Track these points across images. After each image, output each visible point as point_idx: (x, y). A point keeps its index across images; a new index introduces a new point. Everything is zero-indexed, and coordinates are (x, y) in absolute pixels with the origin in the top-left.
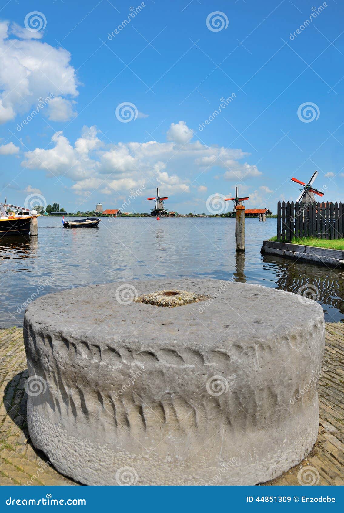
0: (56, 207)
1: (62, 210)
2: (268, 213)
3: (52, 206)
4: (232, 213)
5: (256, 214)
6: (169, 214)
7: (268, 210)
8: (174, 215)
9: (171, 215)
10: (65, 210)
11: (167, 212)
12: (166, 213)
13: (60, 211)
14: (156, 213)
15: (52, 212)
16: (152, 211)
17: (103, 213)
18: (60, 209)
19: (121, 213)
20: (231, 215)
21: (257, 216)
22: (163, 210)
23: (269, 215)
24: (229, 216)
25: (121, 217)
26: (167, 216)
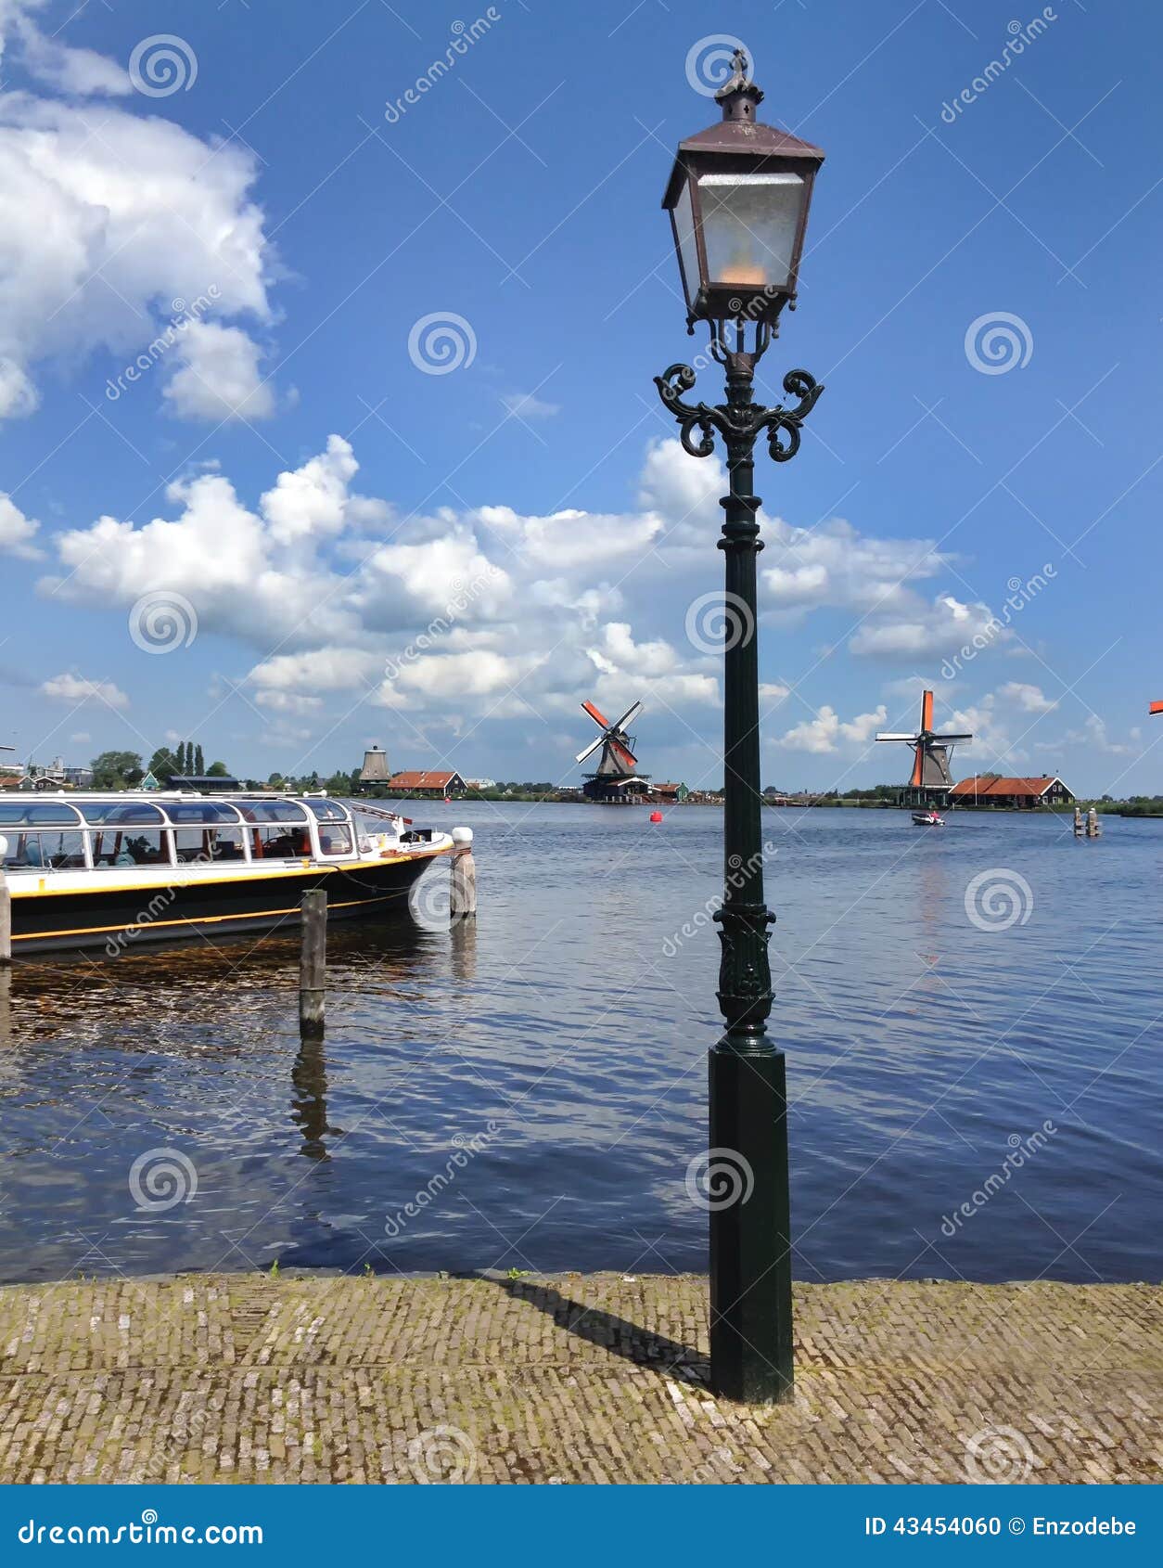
0: (190, 756)
1: (217, 770)
2: (1058, 794)
3: (176, 754)
4: (908, 792)
5: (1005, 796)
6: (654, 791)
7: (1057, 783)
8: (674, 795)
9: (664, 794)
10: (228, 770)
11: (646, 786)
12: (643, 788)
13: (209, 774)
14: (602, 789)
15: (174, 778)
16: (586, 781)
17: (390, 785)
18: (206, 768)
19: (461, 785)
20: (901, 800)
21: (1011, 804)
22: (633, 776)
23: (1060, 801)
24: (895, 804)
25: (464, 799)
26: (650, 799)
